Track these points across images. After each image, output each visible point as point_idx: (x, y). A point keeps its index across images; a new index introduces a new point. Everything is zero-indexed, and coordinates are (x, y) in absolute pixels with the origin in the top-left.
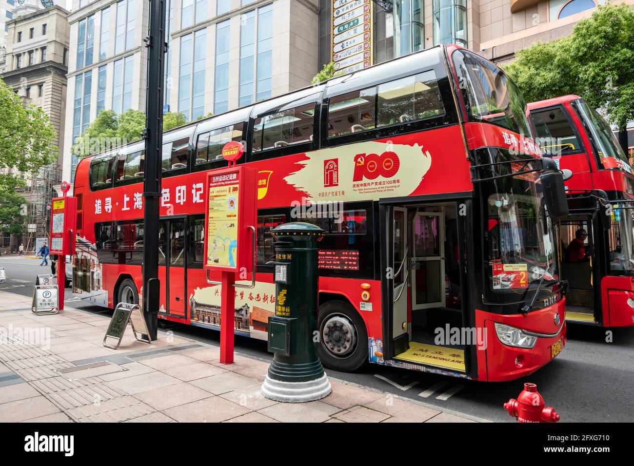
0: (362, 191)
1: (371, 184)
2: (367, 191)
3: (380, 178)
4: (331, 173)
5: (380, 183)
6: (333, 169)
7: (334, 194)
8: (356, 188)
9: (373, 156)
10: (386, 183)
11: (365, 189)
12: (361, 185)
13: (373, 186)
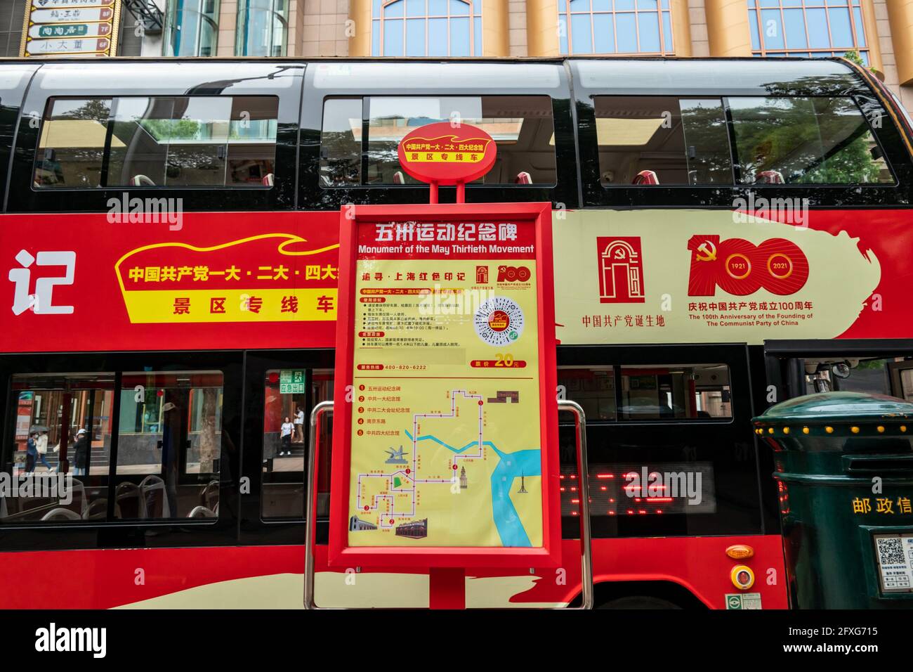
0: (714, 321)
1: (738, 306)
2: (728, 321)
3: (762, 295)
4: (621, 272)
5: (763, 306)
6: (627, 260)
7: (633, 322)
8: (698, 312)
9: (738, 245)
10: (778, 307)
11: (722, 317)
12: (713, 306)
13: (746, 311)
